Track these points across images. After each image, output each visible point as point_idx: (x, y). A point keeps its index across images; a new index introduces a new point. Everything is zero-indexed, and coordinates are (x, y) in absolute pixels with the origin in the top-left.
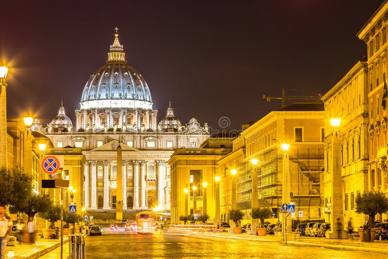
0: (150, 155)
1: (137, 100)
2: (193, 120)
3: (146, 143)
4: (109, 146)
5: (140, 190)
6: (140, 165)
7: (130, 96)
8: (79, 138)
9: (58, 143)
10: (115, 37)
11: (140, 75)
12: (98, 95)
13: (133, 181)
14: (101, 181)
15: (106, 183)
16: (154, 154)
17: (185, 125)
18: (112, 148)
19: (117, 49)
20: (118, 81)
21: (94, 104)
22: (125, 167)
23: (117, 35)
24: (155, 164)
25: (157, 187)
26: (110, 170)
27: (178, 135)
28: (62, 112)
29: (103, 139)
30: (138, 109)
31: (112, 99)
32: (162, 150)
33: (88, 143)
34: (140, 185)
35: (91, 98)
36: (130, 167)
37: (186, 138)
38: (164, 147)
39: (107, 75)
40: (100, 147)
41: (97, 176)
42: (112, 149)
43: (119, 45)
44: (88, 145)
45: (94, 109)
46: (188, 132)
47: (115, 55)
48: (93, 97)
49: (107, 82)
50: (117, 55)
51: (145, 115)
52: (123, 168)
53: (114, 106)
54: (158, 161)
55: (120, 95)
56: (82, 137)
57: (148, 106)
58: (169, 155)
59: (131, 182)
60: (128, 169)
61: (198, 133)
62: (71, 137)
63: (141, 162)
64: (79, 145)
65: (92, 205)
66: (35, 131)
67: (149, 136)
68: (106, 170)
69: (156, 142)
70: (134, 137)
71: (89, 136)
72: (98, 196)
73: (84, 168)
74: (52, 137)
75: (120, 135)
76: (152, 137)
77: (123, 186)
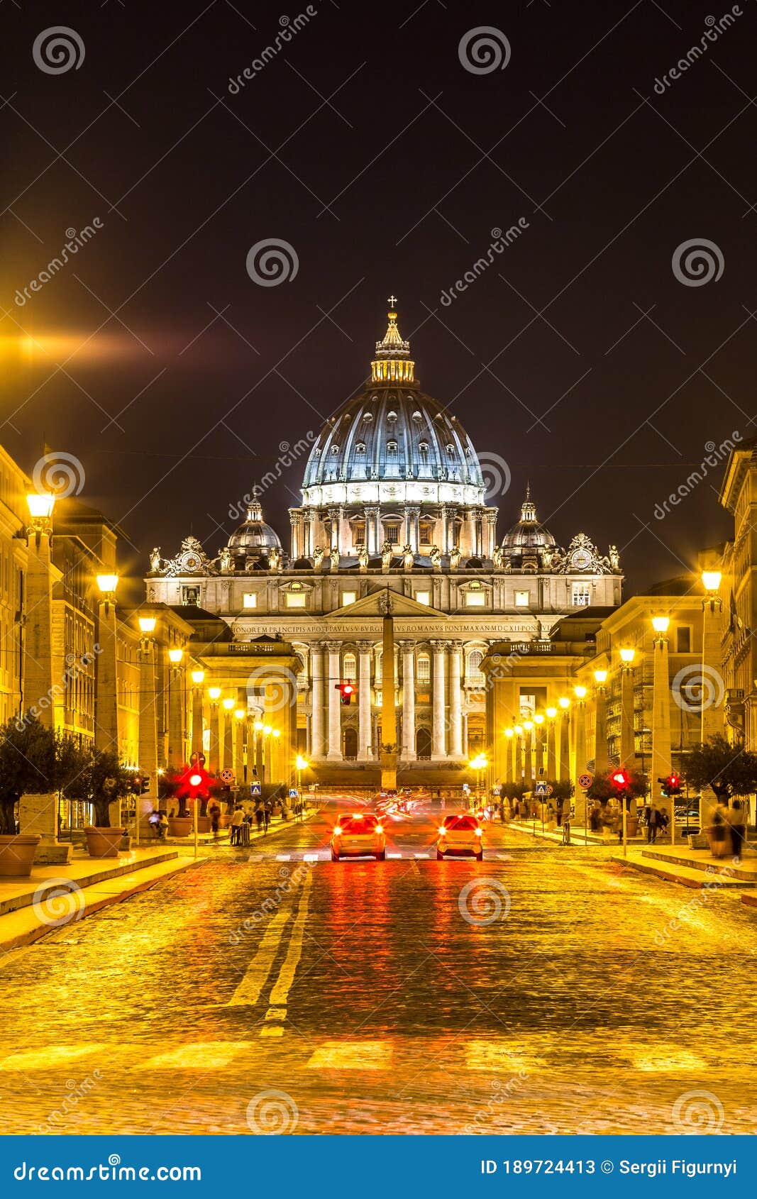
0: (474, 624)
1: (444, 481)
2: (581, 538)
3: (464, 597)
4: (371, 605)
5: (449, 712)
6: (449, 651)
7: (425, 472)
8: (296, 585)
9: (246, 597)
10: (389, 321)
11: (454, 418)
12: (345, 472)
13: (430, 690)
15: (364, 695)
16: (484, 625)
18: (380, 609)
19: (393, 352)
20: (396, 434)
21: (337, 494)
22: (411, 656)
23: (393, 316)
24: (486, 649)
26: (373, 664)
27: (542, 576)
28: (255, 515)
29: (357, 586)
30: (447, 505)
31: (380, 479)
32: (502, 613)
33: (320, 596)
34: (449, 701)
35: (328, 478)
36: (424, 657)
37: (564, 584)
38: (507, 605)
39: (370, 418)
40: (349, 606)
41: (342, 677)
42: (377, 612)
43: (399, 341)
44: (319, 602)
45: (336, 507)
46: (569, 569)
47: (389, 369)
48: (334, 474)
49: (368, 438)
50: (393, 367)
51: (465, 519)
52: (407, 658)
53: (385, 498)
54: (493, 641)
55: (402, 470)
56: (305, 581)
57: (472, 496)
58: (520, 625)
59: (427, 693)
60: (419, 660)
61: (594, 570)
62: (278, 580)
63: (450, 642)
64: (296, 601)
65: (331, 751)
66: (187, 567)
67: (472, 580)
68: (365, 662)
69: (489, 593)
70: (433, 579)
71: (323, 580)
72: (343, 729)
73: (309, 659)
74: (231, 583)
75: (398, 577)
76: (480, 580)
77: (407, 704)
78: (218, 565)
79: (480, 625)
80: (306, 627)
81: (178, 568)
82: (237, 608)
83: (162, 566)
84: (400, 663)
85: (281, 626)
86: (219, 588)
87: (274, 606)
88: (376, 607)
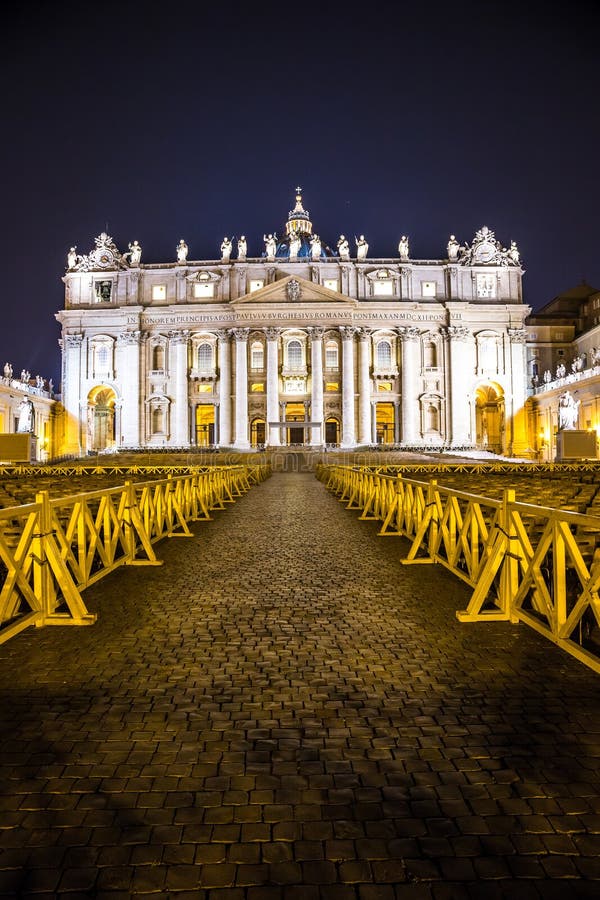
0: (383, 313)
2: (486, 230)
3: (372, 286)
4: (277, 290)
5: (358, 400)
6: (358, 338)
8: (204, 276)
9: (156, 289)
13: (339, 378)
14: (257, 378)
15: (272, 383)
16: (393, 313)
17: (465, 246)
18: (287, 296)
22: (319, 344)
24: (394, 338)
25: (400, 392)
26: (281, 352)
27: (450, 265)
29: (264, 275)
32: (410, 300)
33: (227, 286)
34: (358, 390)
36: (332, 346)
37: (469, 275)
38: (416, 295)
40: (256, 293)
41: (249, 366)
42: (285, 299)
44: (227, 291)
46: (473, 261)
52: (315, 346)
54: (402, 329)
58: (429, 314)
59: (335, 381)
60: (328, 349)
61: (499, 263)
62: (187, 271)
63: (359, 330)
64: (204, 291)
65: (238, 439)
66: (100, 263)
67: (380, 269)
68: (272, 349)
69: (397, 282)
70: (341, 268)
71: (230, 270)
72: (251, 419)
73: (217, 348)
74: (141, 277)
75: (306, 265)
76: (387, 269)
77: (316, 391)
78: (129, 259)
79: (389, 313)
80: (214, 315)
81: (91, 264)
82: (146, 300)
83: (77, 262)
84: (309, 352)
85: (189, 315)
86: (129, 281)
87: (182, 296)
88: (284, 294)
